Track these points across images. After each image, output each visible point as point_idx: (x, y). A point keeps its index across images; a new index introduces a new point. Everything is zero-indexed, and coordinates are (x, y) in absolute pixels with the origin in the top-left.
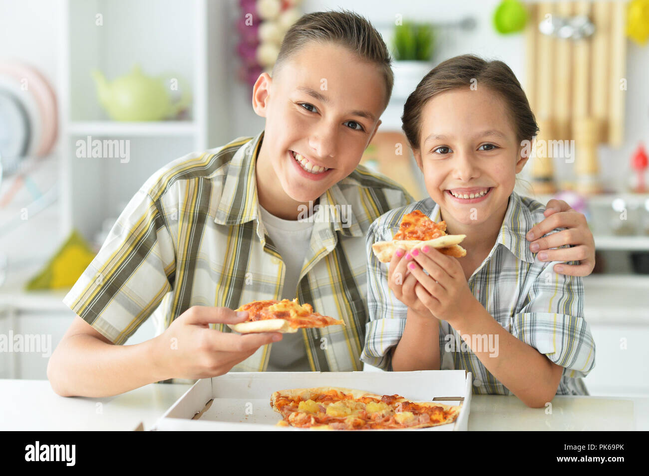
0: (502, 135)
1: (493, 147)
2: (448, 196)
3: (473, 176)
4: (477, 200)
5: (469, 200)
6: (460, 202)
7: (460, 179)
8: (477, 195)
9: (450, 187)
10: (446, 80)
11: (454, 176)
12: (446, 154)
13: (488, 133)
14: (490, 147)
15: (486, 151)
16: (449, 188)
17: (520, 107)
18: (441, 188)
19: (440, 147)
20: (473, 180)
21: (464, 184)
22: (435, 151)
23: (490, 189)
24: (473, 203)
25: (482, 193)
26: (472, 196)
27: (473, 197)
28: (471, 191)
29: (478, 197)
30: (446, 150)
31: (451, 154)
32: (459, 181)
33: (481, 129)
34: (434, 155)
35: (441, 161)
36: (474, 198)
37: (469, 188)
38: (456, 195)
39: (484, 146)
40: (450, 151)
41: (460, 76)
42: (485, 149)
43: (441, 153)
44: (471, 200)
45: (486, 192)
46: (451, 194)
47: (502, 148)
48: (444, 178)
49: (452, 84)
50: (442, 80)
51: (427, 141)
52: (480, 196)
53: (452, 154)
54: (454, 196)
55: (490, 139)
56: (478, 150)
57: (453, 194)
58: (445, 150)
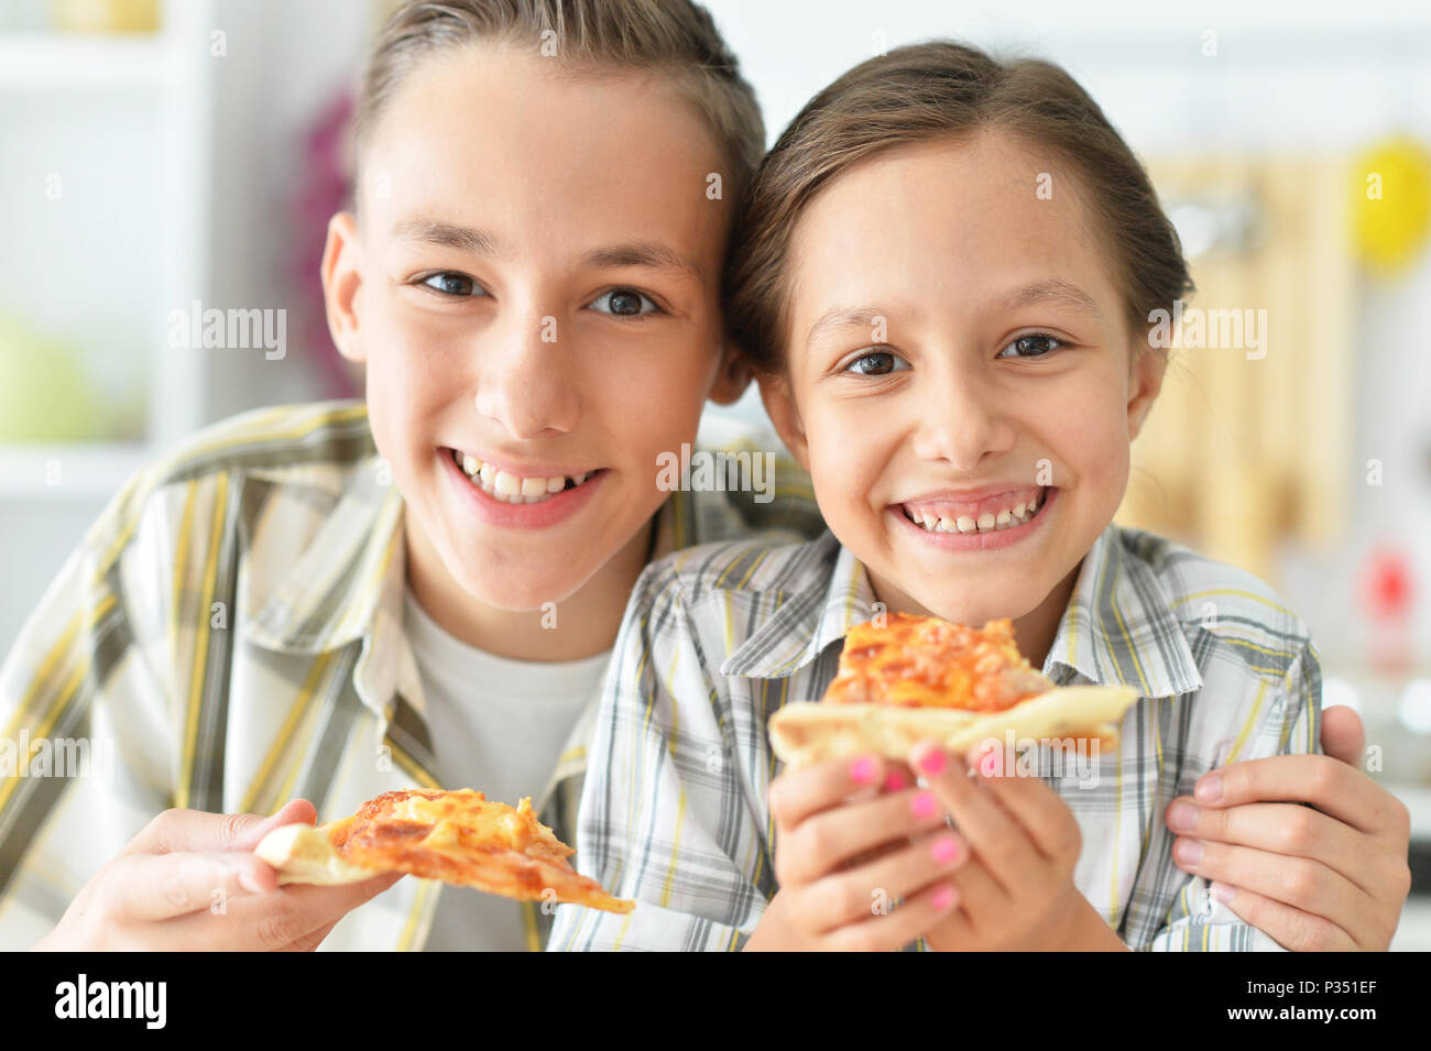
0: (1080, 297)
1: (1053, 344)
2: (899, 528)
3: (993, 447)
4: (1007, 536)
5: (975, 538)
6: (944, 547)
7: (943, 459)
8: (1004, 518)
9: (905, 489)
10: (877, 115)
11: (923, 448)
12: (887, 377)
13: (1033, 294)
14: (1038, 344)
15: (1027, 360)
16: (899, 497)
17: (1133, 203)
18: (877, 498)
19: (862, 352)
20: (989, 463)
21: (956, 478)
22: (847, 368)
23: (1045, 496)
24: (989, 547)
25: (1020, 511)
26: (987, 522)
27: (991, 525)
28: (984, 500)
29: (1007, 526)
30: (884, 362)
31: (906, 375)
32: (940, 467)
33: (1009, 279)
34: (843, 382)
35: (874, 400)
36: (995, 529)
37: (976, 491)
38: (929, 521)
39: (1018, 341)
40: (897, 364)
41: (928, 100)
42: (1022, 353)
43: (868, 373)
44: (985, 538)
45: (1033, 506)
46: (911, 519)
47: (1080, 346)
48: (887, 459)
49: (898, 124)
50: (861, 115)
51: (820, 335)
52: (1015, 523)
53: (912, 373)
54: (921, 526)
55: (1041, 316)
56: (998, 356)
57: (917, 519)
58: (879, 364)
